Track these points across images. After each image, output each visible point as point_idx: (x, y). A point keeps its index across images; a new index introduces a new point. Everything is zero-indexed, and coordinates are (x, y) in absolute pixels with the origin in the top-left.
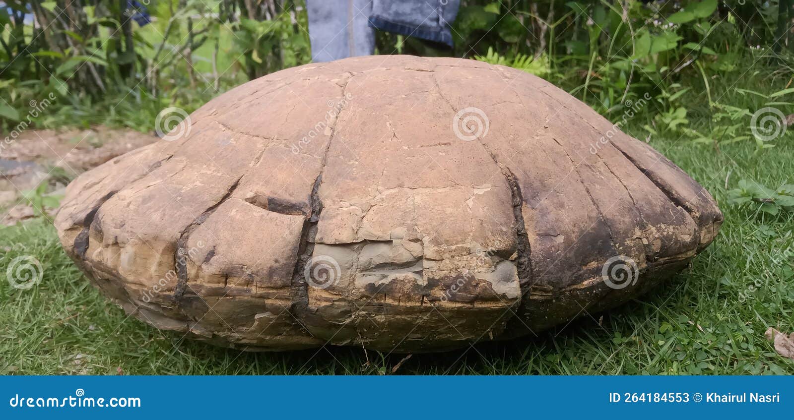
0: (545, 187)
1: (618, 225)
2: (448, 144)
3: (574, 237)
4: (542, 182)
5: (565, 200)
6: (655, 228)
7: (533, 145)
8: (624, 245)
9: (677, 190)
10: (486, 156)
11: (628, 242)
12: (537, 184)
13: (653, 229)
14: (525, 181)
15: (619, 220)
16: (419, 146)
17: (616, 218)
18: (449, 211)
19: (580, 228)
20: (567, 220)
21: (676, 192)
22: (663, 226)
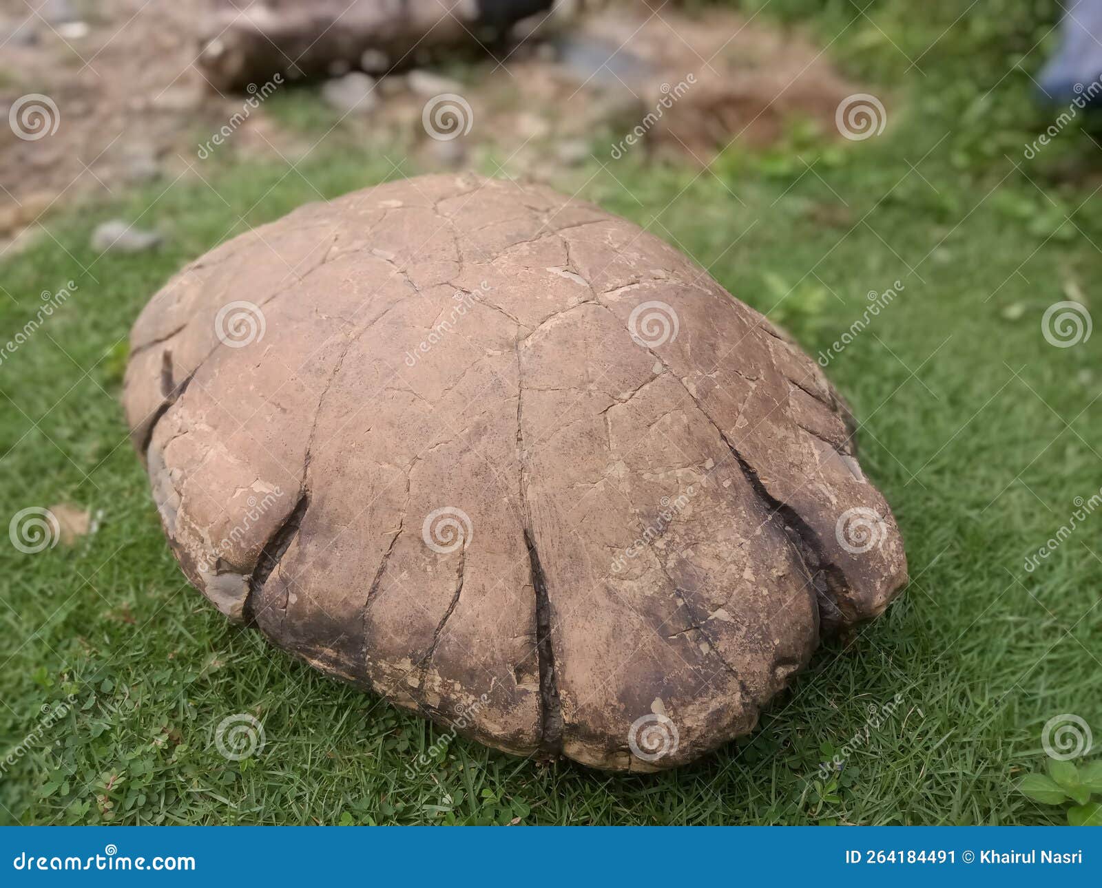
0: (330, 530)
1: (378, 637)
2: (284, 410)
3: (308, 609)
4: (332, 522)
5: (334, 563)
6: (440, 679)
7: (366, 472)
8: (375, 663)
9: (569, 663)
10: (300, 452)
11: (384, 665)
12: (324, 521)
13: (438, 679)
14: (314, 509)
15: (386, 633)
16: (261, 394)
17: (383, 628)
18: (214, 487)
19: (321, 603)
20: (312, 586)
21: (563, 666)
22: (458, 686)
